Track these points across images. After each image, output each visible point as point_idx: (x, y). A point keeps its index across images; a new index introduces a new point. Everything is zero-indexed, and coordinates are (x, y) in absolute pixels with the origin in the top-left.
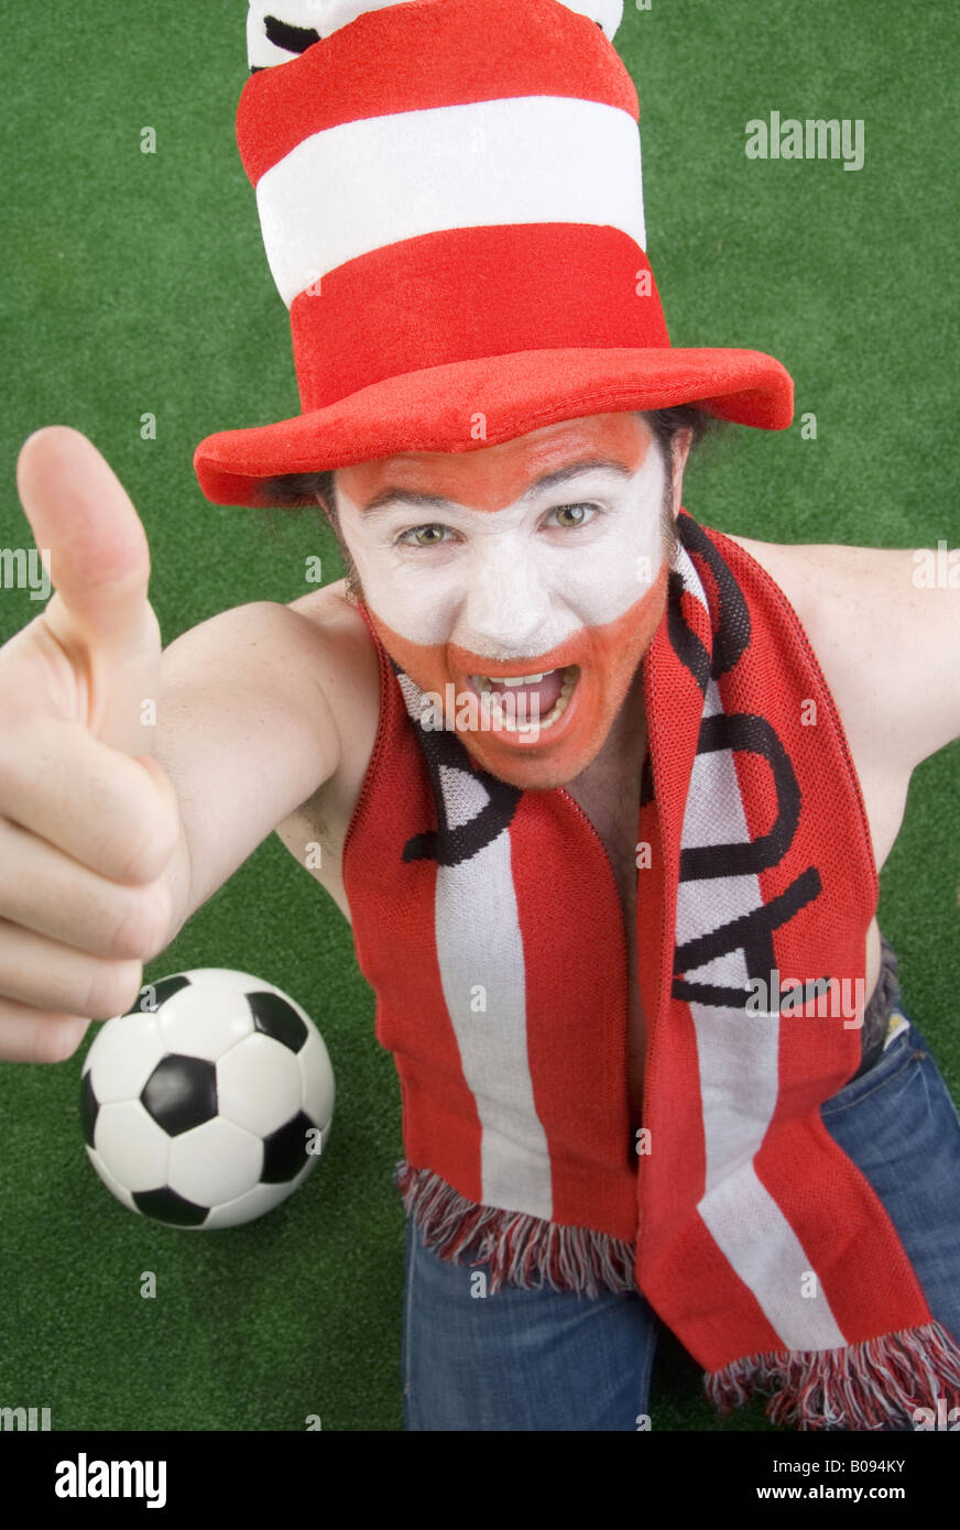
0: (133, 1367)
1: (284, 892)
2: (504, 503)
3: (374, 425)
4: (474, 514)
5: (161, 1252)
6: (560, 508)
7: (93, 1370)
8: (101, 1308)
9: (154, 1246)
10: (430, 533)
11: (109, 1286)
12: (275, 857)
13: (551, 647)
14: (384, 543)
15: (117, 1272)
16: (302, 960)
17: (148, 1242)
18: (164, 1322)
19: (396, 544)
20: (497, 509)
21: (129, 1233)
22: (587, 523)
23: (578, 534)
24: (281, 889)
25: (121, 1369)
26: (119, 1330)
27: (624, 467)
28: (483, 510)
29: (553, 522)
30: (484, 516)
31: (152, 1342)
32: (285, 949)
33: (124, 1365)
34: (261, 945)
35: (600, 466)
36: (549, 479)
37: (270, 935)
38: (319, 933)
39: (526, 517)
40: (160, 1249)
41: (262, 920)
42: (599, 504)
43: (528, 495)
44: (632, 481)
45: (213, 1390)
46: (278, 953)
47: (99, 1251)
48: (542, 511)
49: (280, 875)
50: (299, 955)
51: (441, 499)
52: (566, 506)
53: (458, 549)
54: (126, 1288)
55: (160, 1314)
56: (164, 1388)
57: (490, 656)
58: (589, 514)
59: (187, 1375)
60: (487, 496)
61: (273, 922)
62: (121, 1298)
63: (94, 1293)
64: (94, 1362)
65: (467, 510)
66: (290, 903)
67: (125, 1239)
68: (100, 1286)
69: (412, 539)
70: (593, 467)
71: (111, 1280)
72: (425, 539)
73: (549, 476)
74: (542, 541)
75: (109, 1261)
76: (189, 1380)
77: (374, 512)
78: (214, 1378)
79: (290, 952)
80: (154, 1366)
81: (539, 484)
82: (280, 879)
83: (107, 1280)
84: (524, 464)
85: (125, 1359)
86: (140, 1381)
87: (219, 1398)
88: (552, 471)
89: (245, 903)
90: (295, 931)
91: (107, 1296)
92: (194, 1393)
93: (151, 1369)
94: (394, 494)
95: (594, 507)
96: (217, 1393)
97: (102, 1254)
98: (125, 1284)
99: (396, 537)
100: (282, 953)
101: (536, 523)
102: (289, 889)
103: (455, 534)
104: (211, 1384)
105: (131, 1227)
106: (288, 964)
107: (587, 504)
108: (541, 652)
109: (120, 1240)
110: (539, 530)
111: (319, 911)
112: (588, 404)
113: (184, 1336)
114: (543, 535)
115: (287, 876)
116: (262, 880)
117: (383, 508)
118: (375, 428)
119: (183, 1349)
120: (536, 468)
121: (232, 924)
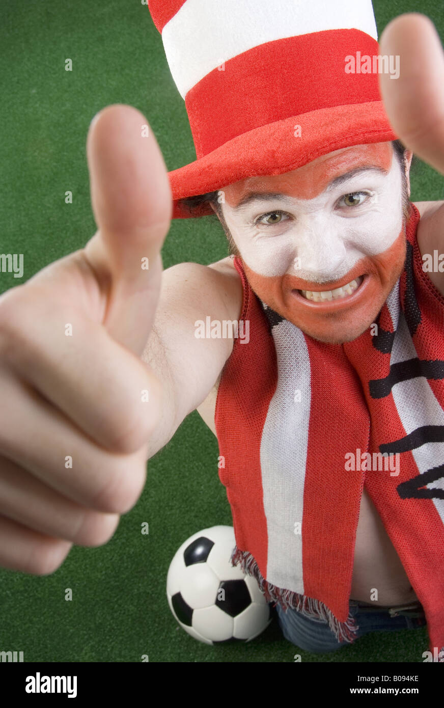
0: (145, 645)
1: (196, 438)
2: (315, 194)
3: (229, 166)
4: (299, 201)
5: (153, 595)
6: (346, 195)
7: (128, 646)
8: (130, 620)
9: (150, 592)
10: (274, 216)
11: (132, 611)
12: (191, 423)
13: (346, 272)
14: (248, 223)
15: (135, 604)
16: (205, 466)
17: (148, 591)
18: (157, 625)
19: (256, 224)
20: (311, 198)
21: (140, 587)
22: (362, 203)
23: (357, 210)
24: (194, 437)
25: (140, 646)
26: (138, 629)
27: (383, 169)
28: (304, 198)
29: (343, 204)
30: (304, 202)
31: (152, 633)
32: (198, 462)
33: (141, 644)
34: (187, 461)
35: (368, 169)
36: (340, 178)
37: (191, 456)
38: (211, 455)
39: (328, 202)
40: (153, 593)
41: (187, 451)
42: (369, 191)
43: (328, 189)
44: (387, 176)
45: (179, 654)
46: (195, 464)
47: (127, 596)
48: (337, 198)
49: (193, 430)
50: (204, 464)
51: (279, 194)
52: (350, 194)
53: (290, 224)
54: (140, 611)
55: (155, 622)
56: (159, 653)
57: (313, 281)
58: (362, 198)
59: (168, 647)
60: (305, 190)
61: (192, 451)
62: (138, 615)
63: (127, 613)
64: (129, 643)
65: (294, 199)
66: (198, 443)
67: (138, 590)
68: (129, 611)
69: (265, 220)
70: (364, 170)
71: (133, 608)
72: (271, 221)
73: (340, 177)
74: (338, 215)
75: (132, 600)
76: (169, 649)
77: (242, 207)
78: (180, 648)
79: (200, 463)
80: (154, 644)
81: (334, 182)
82: (194, 432)
83: (132, 608)
84: (325, 172)
85: (142, 641)
86: (148, 650)
87: (182, 657)
88: (341, 174)
89: (180, 443)
90: (201, 454)
91: (132, 615)
92: (172, 655)
93: (153, 645)
94: (252, 196)
95: (366, 194)
96: (181, 655)
97: (129, 597)
98: (139, 609)
99: (255, 221)
100: (197, 464)
101: (333, 205)
102: (198, 436)
103: (288, 216)
104: (179, 651)
105: (140, 585)
106: (200, 468)
107: (361, 192)
108: (342, 275)
109: (136, 590)
110: (335, 209)
111: (212, 445)
112: (349, 140)
113: (166, 630)
114: (338, 212)
115: (197, 430)
116: (186, 433)
117: (247, 204)
118: (229, 167)
119: (166, 636)
120: (333, 173)
121: (174, 453)
